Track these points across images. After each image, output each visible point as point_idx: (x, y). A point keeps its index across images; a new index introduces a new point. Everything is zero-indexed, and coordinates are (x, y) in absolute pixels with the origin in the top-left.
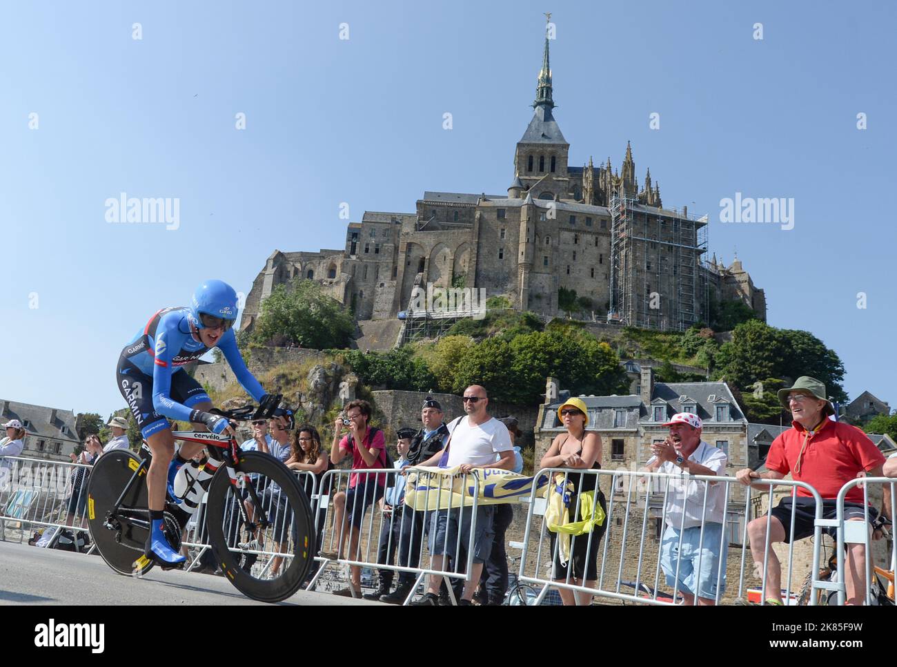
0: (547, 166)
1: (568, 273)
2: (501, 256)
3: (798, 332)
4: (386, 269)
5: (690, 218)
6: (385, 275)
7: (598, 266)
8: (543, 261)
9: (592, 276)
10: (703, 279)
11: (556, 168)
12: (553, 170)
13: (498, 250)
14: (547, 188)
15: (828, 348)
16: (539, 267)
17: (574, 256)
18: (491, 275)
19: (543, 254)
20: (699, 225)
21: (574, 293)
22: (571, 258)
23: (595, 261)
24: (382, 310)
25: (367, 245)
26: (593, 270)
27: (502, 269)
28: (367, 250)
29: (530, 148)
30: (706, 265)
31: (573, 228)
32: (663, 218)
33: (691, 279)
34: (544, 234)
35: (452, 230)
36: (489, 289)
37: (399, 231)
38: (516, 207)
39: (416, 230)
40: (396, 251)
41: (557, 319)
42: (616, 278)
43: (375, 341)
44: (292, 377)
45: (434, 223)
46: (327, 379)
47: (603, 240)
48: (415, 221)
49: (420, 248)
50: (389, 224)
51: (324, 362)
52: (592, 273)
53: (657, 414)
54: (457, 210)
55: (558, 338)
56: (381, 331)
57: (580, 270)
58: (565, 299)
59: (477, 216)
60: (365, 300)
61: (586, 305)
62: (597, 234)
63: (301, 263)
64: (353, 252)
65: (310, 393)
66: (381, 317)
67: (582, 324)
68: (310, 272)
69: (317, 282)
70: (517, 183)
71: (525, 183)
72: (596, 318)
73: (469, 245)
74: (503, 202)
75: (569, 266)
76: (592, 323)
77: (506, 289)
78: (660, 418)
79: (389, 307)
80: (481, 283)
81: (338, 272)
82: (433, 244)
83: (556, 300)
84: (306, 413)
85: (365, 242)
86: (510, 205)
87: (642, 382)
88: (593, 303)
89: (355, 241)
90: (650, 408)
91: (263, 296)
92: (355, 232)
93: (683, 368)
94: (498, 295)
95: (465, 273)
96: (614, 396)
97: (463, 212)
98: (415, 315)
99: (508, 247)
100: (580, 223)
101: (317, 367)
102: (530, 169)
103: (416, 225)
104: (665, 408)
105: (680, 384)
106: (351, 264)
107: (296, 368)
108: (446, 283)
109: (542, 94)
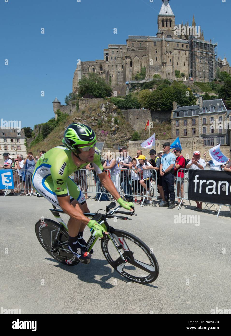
0: (169, 25)
1: (177, 65)
2: (156, 60)
4: (119, 66)
5: (212, 44)
6: (119, 68)
7: (186, 62)
8: (169, 61)
9: (185, 65)
10: (216, 65)
11: (171, 25)
13: (155, 57)
14: (169, 33)
16: (168, 63)
17: (179, 58)
18: (154, 67)
19: (169, 58)
20: (215, 46)
21: (179, 71)
22: (178, 59)
23: (185, 60)
24: (120, 81)
26: (184, 63)
27: (157, 64)
28: (112, 59)
29: (163, 17)
30: (217, 60)
31: (178, 48)
32: (205, 44)
34: (169, 51)
35: (140, 50)
36: (153, 72)
37: (122, 52)
38: (160, 41)
39: (128, 51)
40: (122, 59)
41: (175, 81)
42: (192, 66)
43: (120, 92)
44: (94, 108)
45: (133, 48)
46: (106, 108)
47: (187, 52)
48: (127, 47)
49: (130, 58)
50: (118, 49)
51: (104, 102)
52: (185, 64)
53: (204, 110)
54: (140, 42)
55: (175, 88)
56: (121, 89)
57: (181, 63)
58: (177, 74)
59: (147, 45)
60: (114, 78)
61: (183, 75)
62: (185, 50)
63: (90, 65)
64: (107, 60)
65: (101, 113)
66: (120, 84)
67: (182, 82)
68: (94, 69)
69: (97, 72)
70: (159, 32)
71: (162, 31)
72: (186, 80)
73: (146, 56)
74: (155, 39)
75: (177, 62)
76: (185, 81)
77: (159, 71)
78: (205, 112)
79: (122, 80)
80: (151, 70)
81: (103, 68)
82: (134, 56)
83: (174, 74)
84: (101, 120)
85: (111, 56)
86: (158, 40)
87: (200, 101)
88: (185, 75)
89: (107, 56)
90: (202, 109)
91: (78, 79)
92: (107, 52)
93: (211, 94)
94: (156, 74)
95: (145, 67)
96: (192, 106)
97: (143, 43)
98: (131, 83)
99: (158, 56)
100: (180, 47)
101: (102, 104)
102: (163, 26)
103: (127, 49)
104: (206, 108)
105: (210, 101)
106: (107, 65)
107: (95, 105)
108: (140, 70)
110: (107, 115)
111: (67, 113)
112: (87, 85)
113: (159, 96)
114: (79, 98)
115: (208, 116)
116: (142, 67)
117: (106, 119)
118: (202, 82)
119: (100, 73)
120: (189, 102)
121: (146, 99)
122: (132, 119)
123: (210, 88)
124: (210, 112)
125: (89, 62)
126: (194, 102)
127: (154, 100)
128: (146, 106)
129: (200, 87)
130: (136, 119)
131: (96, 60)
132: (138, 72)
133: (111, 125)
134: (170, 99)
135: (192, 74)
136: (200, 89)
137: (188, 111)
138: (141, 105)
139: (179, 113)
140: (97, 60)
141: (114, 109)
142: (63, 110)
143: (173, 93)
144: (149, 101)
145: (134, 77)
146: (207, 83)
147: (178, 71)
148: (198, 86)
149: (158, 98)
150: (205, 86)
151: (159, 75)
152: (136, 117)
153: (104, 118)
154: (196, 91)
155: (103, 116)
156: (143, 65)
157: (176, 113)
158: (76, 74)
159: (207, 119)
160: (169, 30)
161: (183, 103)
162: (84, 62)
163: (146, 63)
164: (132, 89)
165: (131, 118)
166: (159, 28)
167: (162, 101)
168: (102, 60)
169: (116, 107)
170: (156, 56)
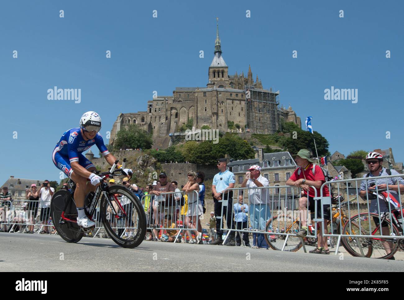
0: (221, 75)
1: (231, 115)
2: (206, 110)
4: (163, 117)
5: (273, 92)
6: (163, 120)
7: (241, 112)
8: (221, 111)
10: (278, 114)
11: (224, 76)
12: (223, 77)
14: (221, 84)
15: (323, 137)
16: (220, 113)
17: (233, 109)
18: (203, 117)
19: (221, 109)
20: (276, 95)
21: (233, 122)
22: (231, 109)
23: (240, 110)
24: (163, 133)
25: (156, 109)
26: (239, 113)
27: (207, 115)
28: (156, 111)
29: (214, 69)
30: (280, 110)
31: (231, 98)
32: (263, 93)
33: (274, 115)
34: (221, 101)
35: (187, 101)
36: (202, 123)
37: (167, 103)
38: (210, 92)
39: (174, 102)
40: (167, 110)
41: (227, 133)
42: (248, 117)
43: (161, 145)
44: (130, 161)
45: (180, 99)
46: (144, 161)
47: (243, 103)
48: (173, 99)
49: (176, 109)
50: (163, 100)
51: (142, 154)
52: (239, 115)
53: (265, 165)
54: (188, 94)
55: (228, 140)
56: (163, 141)
57: (235, 114)
58: (230, 125)
59: (196, 95)
60: (156, 130)
61: (238, 127)
62: (240, 100)
63: (131, 117)
64: (150, 112)
65: (138, 166)
66: (163, 136)
67: (236, 134)
68: (135, 121)
69: (137, 124)
70: (210, 82)
71: (213, 82)
72: (242, 131)
73: (194, 106)
74: (205, 90)
75: (231, 113)
76: (240, 133)
77: (209, 123)
78: (266, 166)
79: (165, 132)
80: (199, 121)
81: (145, 120)
82: (180, 107)
83: (227, 125)
84: (137, 174)
85: (155, 108)
86: (208, 91)
87: (259, 153)
88: (240, 126)
89: (151, 107)
90: (262, 163)
91: (117, 131)
92: (151, 104)
93: (273, 147)
94: (206, 125)
95: (193, 118)
96: (250, 159)
97: (191, 95)
98: (175, 134)
99: (208, 107)
100: (234, 96)
101: (139, 156)
102: (215, 77)
103: (173, 100)
104: (268, 162)
105: (272, 153)
106: (150, 116)
107: (132, 158)
108: (186, 122)
109: (217, 48)
110: (144, 169)
111: (99, 166)
112: (125, 136)
113: (208, 148)
114: (114, 150)
115: (271, 172)
116: (189, 118)
117: (143, 173)
118: (261, 133)
119: (141, 125)
120: (246, 155)
121: (192, 152)
122: (173, 175)
123: (273, 141)
124: (273, 167)
125: (131, 114)
126: (252, 155)
127: (201, 153)
128: (191, 159)
129: (259, 139)
130: (178, 174)
131: (138, 112)
132: (184, 124)
133: (147, 180)
134: (222, 152)
135: (248, 125)
136: (260, 142)
137: (245, 165)
138: (185, 158)
139: (233, 167)
140: (140, 112)
141: (153, 162)
142: (96, 162)
143: (225, 145)
144: (196, 154)
145: (179, 129)
146: (268, 135)
147: (231, 121)
148: (257, 138)
149: (206, 150)
150: (266, 138)
151: (208, 126)
152: (179, 171)
153: (140, 172)
154: (254, 144)
155: (139, 170)
156: (190, 116)
157: (228, 167)
158: (115, 126)
159: (269, 175)
160: (221, 80)
161: (238, 156)
162: (126, 114)
163: (193, 114)
164: (176, 142)
165: (172, 173)
166: (210, 79)
167: (211, 154)
168: (145, 112)
169: (155, 160)
170: (206, 107)
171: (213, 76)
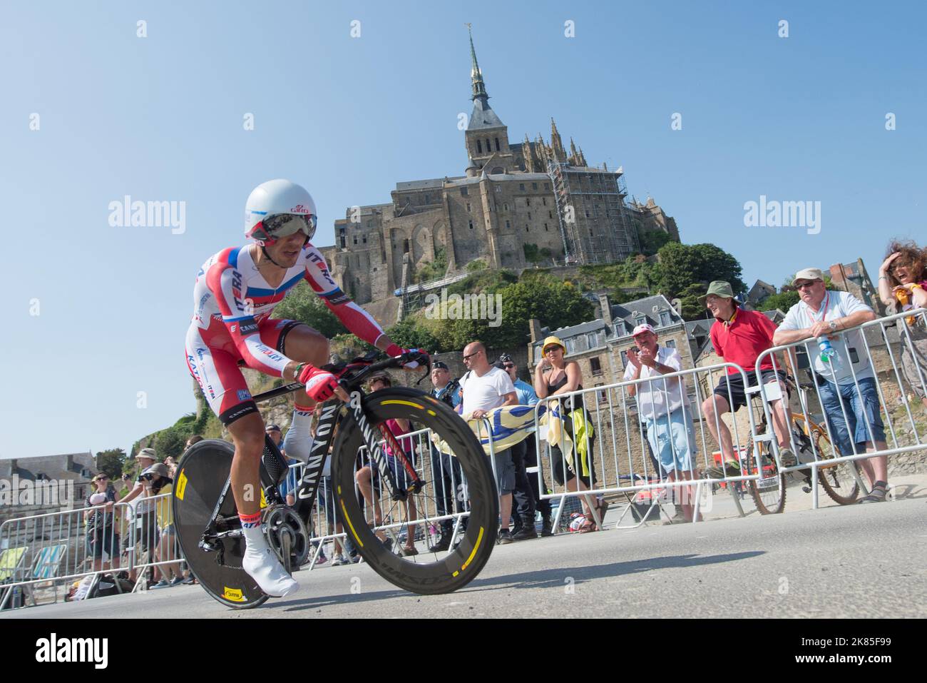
0: (493, 147)
1: (528, 230)
2: (471, 227)
3: (704, 245)
4: (376, 255)
5: (610, 171)
6: (376, 260)
7: (550, 221)
8: (506, 225)
9: (547, 230)
10: (629, 217)
11: (501, 148)
12: (498, 149)
13: (468, 222)
14: (497, 164)
15: (726, 253)
16: (504, 230)
17: (530, 217)
18: (466, 244)
19: (504, 219)
20: (618, 175)
21: (535, 246)
22: (527, 218)
23: (546, 218)
24: (380, 292)
25: (355, 237)
26: (546, 225)
27: (474, 237)
28: (356, 242)
29: (477, 134)
30: (629, 206)
31: (524, 193)
32: (590, 174)
33: (620, 219)
34: (501, 203)
35: (427, 212)
36: (466, 256)
37: (382, 221)
38: (476, 184)
39: (395, 217)
40: (382, 236)
41: (526, 270)
47: (549, 200)
48: (394, 209)
49: (402, 231)
50: (370, 215)
52: (546, 228)
53: (618, 331)
54: (427, 194)
55: (530, 286)
56: (382, 310)
57: (536, 227)
58: (530, 252)
59: (444, 196)
60: (363, 286)
61: (547, 254)
62: (543, 195)
64: (344, 246)
66: (380, 298)
70: (472, 164)
71: (477, 164)
73: (442, 222)
74: (463, 182)
75: (527, 225)
77: (481, 253)
78: (621, 334)
79: (385, 286)
80: (460, 252)
81: (334, 265)
82: (413, 226)
83: (523, 255)
85: (353, 235)
86: (470, 183)
87: (602, 307)
88: (552, 252)
89: (343, 235)
90: (612, 327)
93: (631, 290)
94: (475, 259)
95: (445, 246)
96: (584, 323)
97: (433, 196)
98: (410, 290)
99: (475, 218)
100: (528, 188)
102: (480, 152)
103: (395, 213)
104: (623, 324)
106: (344, 256)
108: (430, 258)
109: (477, 88)
116: (434, 248)
120: (574, 315)
132: (428, 263)
137: (576, 338)
143: (526, 299)
147: (532, 244)
151: (482, 261)
156: (437, 243)
160: (496, 157)
161: (557, 321)
163: (444, 238)
164: (413, 307)
166: (471, 158)
168: (331, 247)
170: (470, 219)
171: (477, 149)
